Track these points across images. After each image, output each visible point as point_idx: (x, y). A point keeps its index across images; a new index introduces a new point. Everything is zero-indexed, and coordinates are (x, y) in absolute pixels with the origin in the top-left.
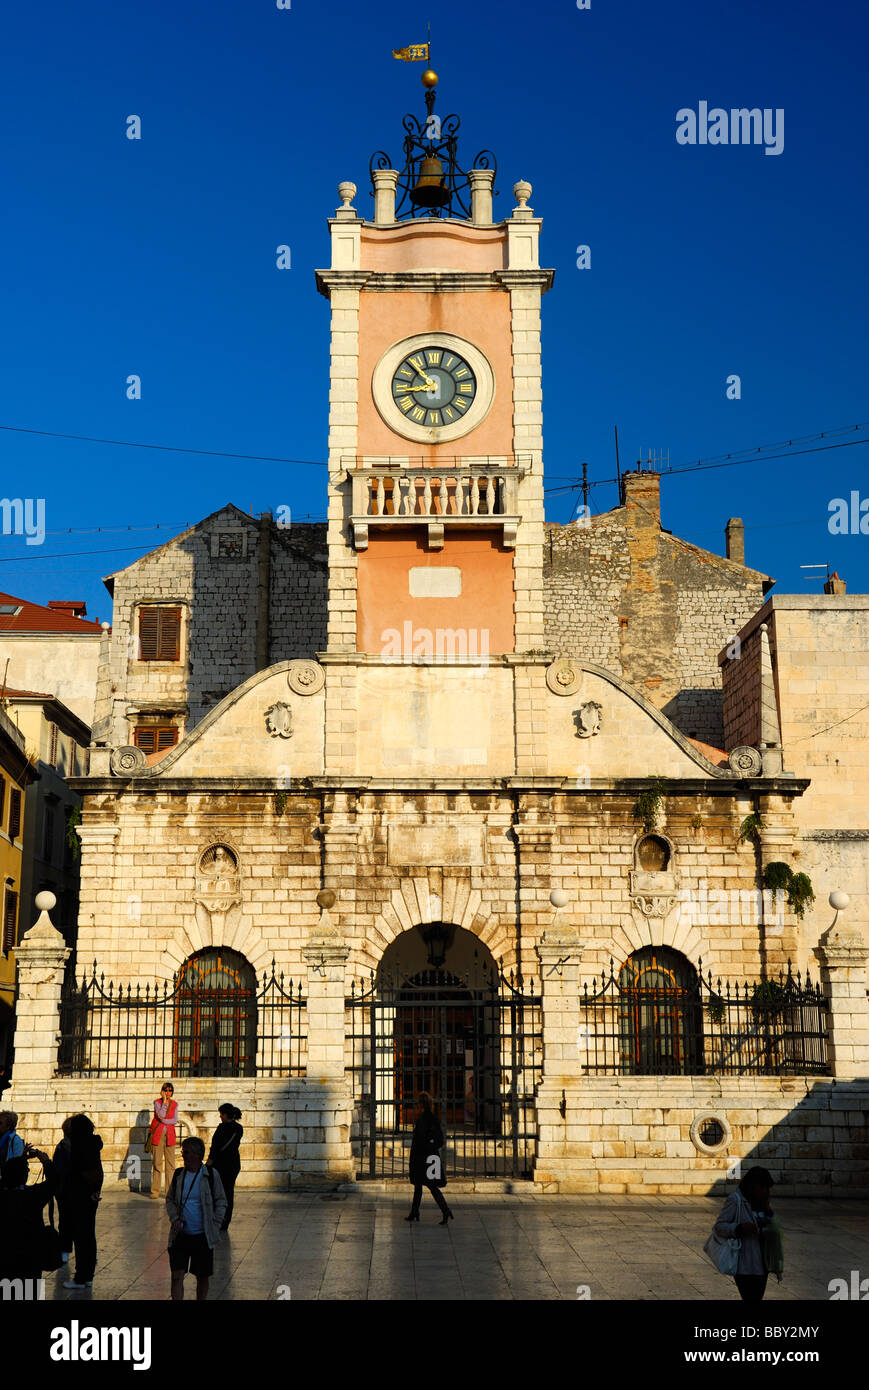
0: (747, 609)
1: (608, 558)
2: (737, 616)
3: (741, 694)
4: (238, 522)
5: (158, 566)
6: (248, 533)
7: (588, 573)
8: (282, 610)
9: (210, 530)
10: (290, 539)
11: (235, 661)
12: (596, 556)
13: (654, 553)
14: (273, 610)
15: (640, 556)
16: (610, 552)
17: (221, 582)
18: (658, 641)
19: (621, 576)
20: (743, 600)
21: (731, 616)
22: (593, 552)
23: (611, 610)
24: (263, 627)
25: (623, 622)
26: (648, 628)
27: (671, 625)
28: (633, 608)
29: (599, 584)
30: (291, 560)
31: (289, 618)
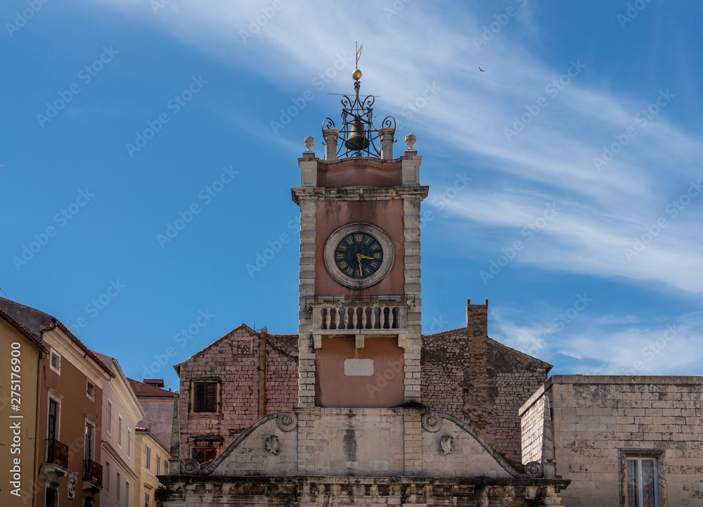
0: (536, 384)
1: (457, 354)
2: (531, 387)
3: (531, 432)
4: (248, 334)
5: (204, 360)
6: (254, 340)
7: (446, 363)
8: (273, 383)
9: (232, 338)
10: (277, 343)
11: (247, 412)
12: (450, 352)
13: (484, 351)
14: (268, 384)
15: (475, 353)
16: (458, 351)
17: (239, 368)
18: (485, 401)
19: (464, 364)
20: (535, 378)
21: (527, 387)
22: (449, 351)
23: (459, 384)
24: (262, 393)
25: (465, 391)
26: (479, 394)
27: (493, 392)
28: (471, 382)
29: (452, 369)
30: (277, 356)
31: (276, 388)
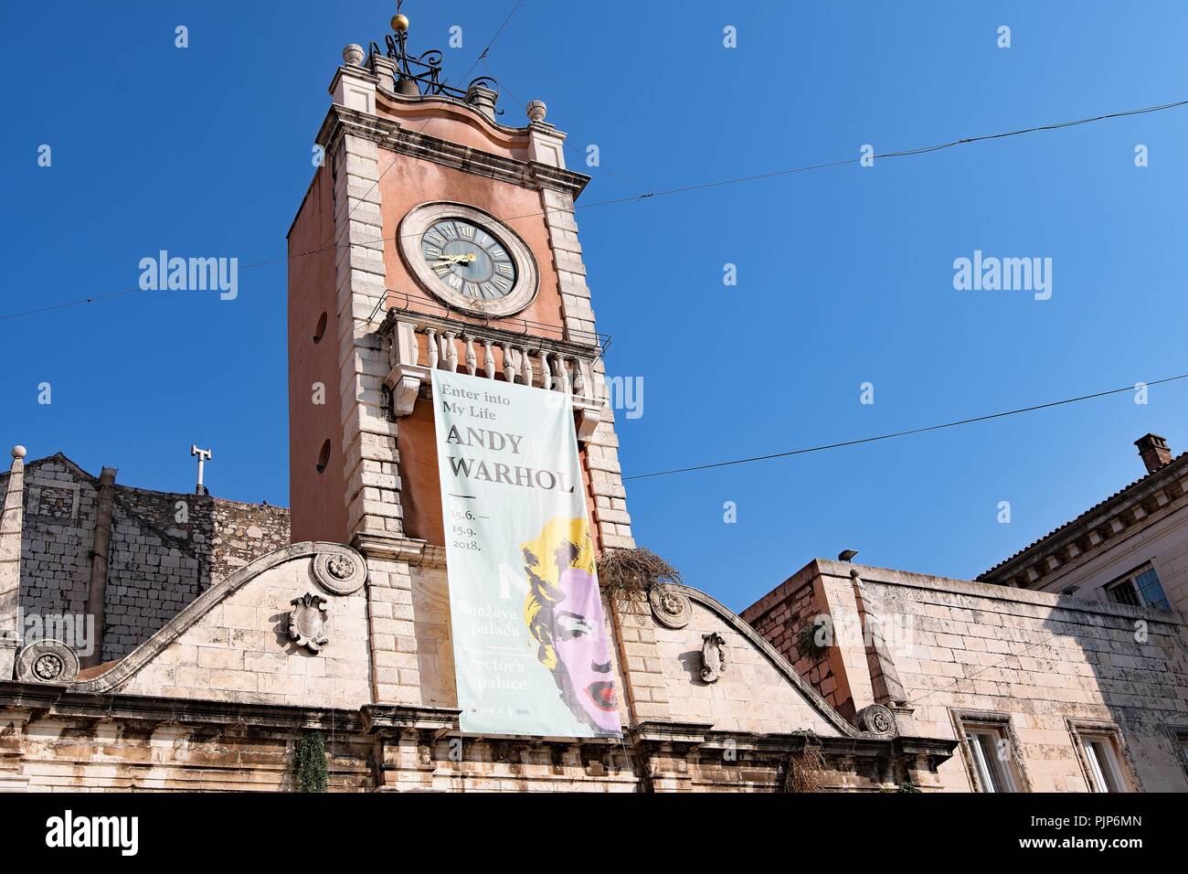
4: (69, 476)
6: (82, 490)
8: (122, 590)
9: (30, 479)
10: (136, 506)
30: (137, 531)
31: (131, 601)
